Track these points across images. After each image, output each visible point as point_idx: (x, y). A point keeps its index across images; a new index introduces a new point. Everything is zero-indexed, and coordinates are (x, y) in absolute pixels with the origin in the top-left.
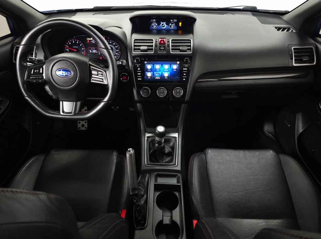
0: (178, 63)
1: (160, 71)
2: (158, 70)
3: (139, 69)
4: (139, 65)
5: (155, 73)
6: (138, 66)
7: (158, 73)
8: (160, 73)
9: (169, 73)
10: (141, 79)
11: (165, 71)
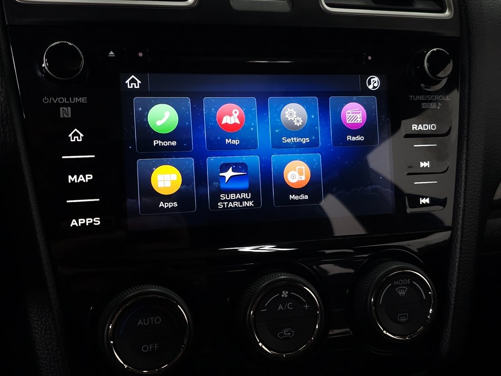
0: (374, 82)
1: (248, 145)
2: (236, 142)
3: (76, 136)
4: (73, 106)
5: (213, 161)
6: (66, 113)
7: (237, 167)
8: (253, 160)
9: (317, 157)
10: (97, 221)
11: (288, 146)
